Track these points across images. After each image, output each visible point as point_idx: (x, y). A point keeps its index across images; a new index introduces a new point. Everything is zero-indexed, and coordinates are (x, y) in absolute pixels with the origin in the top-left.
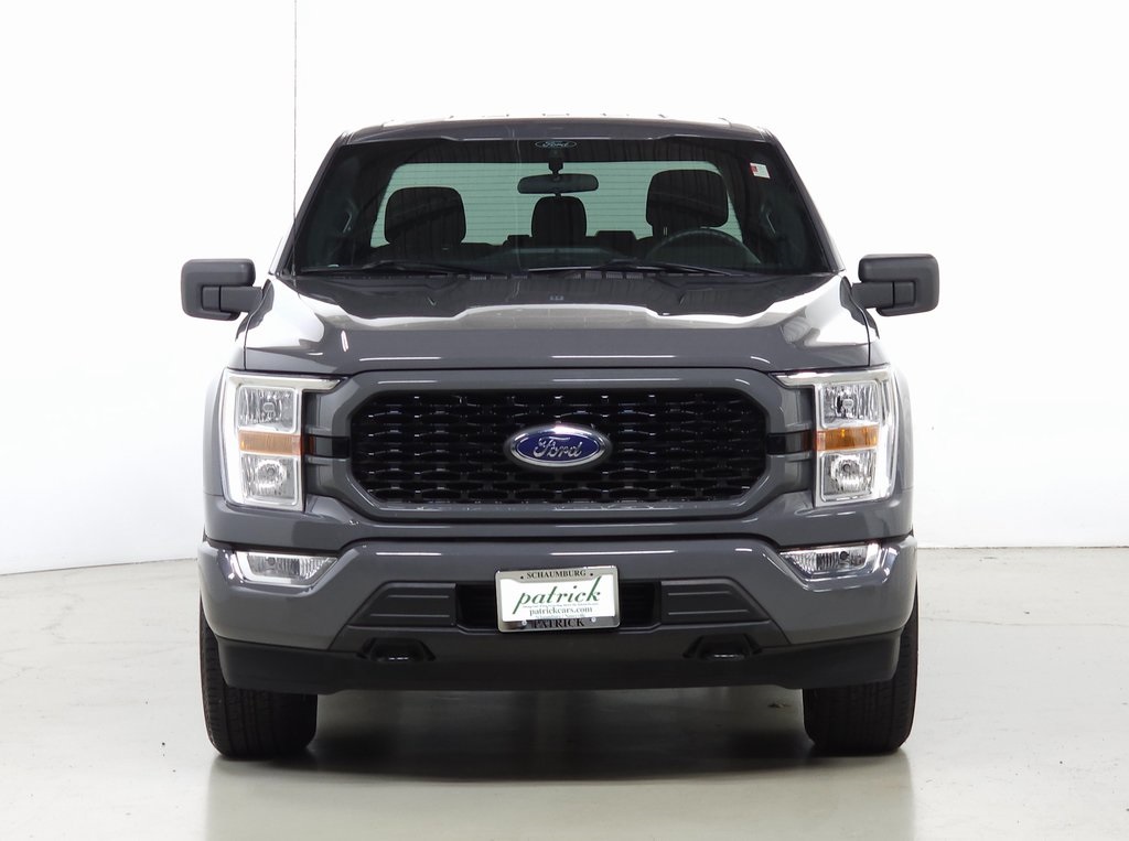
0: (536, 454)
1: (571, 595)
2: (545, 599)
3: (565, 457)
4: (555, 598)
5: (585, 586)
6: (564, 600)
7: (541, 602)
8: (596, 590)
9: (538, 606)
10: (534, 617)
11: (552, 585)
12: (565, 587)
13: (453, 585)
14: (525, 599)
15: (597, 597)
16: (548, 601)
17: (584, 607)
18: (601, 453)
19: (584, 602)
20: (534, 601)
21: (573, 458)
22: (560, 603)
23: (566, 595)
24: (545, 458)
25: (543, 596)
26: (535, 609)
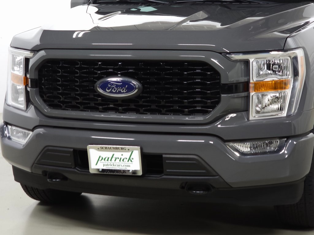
0: (107, 90)
1: (121, 159)
2: (110, 159)
3: (120, 92)
4: (113, 159)
5: (127, 155)
6: (118, 160)
7: (108, 160)
8: (131, 157)
9: (106, 162)
10: (105, 168)
11: (112, 153)
12: (118, 154)
13: (72, 150)
14: (101, 159)
15: (132, 160)
16: (111, 160)
17: (127, 164)
18: (136, 91)
19: (127, 162)
20: (104, 160)
21: (123, 93)
22: (116, 162)
23: (118, 158)
24: (111, 92)
25: (108, 158)
26: (105, 164)
